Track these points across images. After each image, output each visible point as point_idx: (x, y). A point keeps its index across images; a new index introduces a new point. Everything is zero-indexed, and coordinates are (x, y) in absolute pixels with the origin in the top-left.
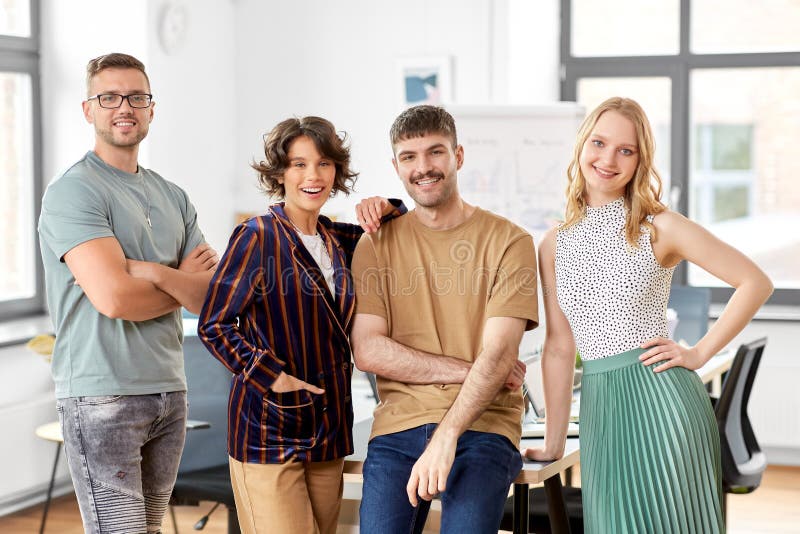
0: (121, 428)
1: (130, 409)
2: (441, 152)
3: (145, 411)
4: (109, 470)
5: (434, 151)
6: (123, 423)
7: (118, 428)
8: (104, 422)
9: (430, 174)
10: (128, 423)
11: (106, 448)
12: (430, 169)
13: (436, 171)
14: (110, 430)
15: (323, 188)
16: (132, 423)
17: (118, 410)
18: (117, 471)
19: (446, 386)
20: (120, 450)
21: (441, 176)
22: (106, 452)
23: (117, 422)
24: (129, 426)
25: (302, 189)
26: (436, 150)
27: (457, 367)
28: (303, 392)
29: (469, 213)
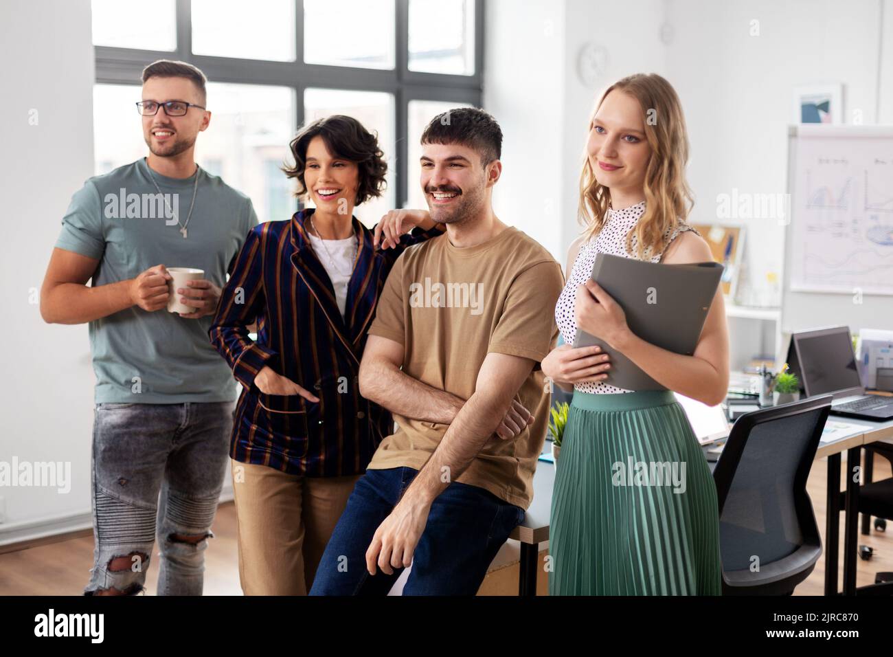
0: (129, 434)
1: (143, 416)
2: (462, 166)
3: (160, 418)
4: (111, 476)
5: (451, 162)
6: (133, 429)
7: (126, 433)
8: (114, 427)
9: (445, 188)
10: (139, 429)
11: (110, 453)
12: (444, 182)
13: (453, 185)
14: (118, 435)
15: (339, 190)
16: (144, 429)
17: (129, 415)
18: (119, 477)
19: (437, 426)
20: (124, 456)
21: (458, 192)
22: (109, 457)
23: (127, 427)
24: (140, 433)
25: (317, 191)
26: (456, 162)
27: (445, 404)
28: (297, 397)
29: (498, 232)
